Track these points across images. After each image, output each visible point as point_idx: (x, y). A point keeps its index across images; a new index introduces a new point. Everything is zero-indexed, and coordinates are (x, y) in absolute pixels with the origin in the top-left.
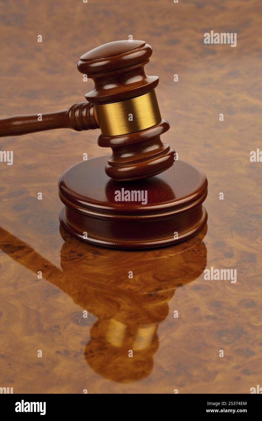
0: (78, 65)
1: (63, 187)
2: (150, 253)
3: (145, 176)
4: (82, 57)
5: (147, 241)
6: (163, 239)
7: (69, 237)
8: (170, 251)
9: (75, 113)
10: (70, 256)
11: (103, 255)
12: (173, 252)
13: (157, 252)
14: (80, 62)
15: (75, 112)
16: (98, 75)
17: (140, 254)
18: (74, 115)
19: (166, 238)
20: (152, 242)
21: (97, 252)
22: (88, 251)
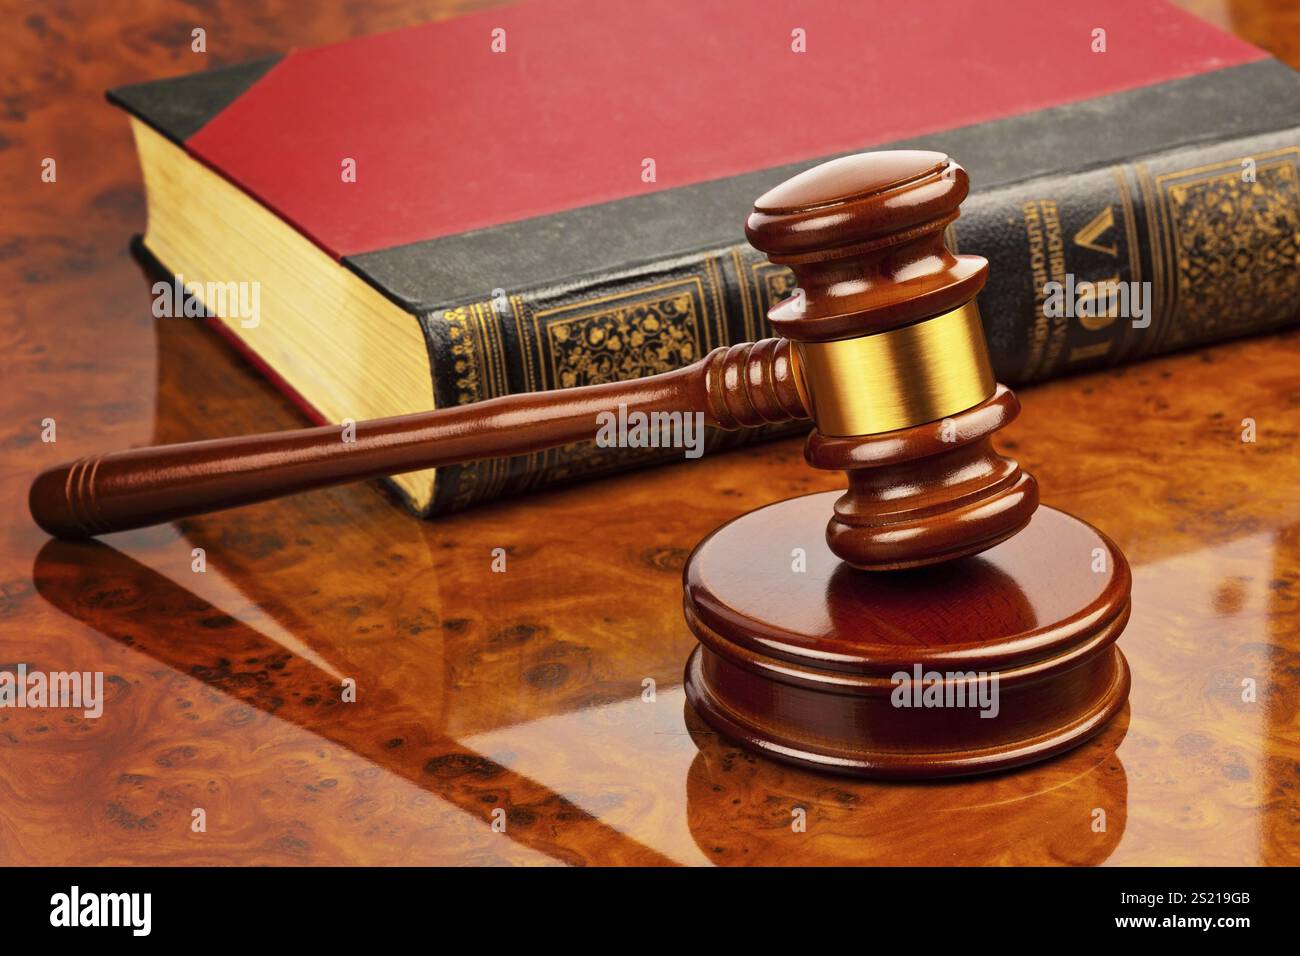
0: (747, 227)
1: (700, 600)
2: (1003, 785)
3: (964, 552)
4: (760, 203)
5: (990, 749)
6: (1035, 738)
7: (740, 755)
8: (1059, 774)
9: (724, 376)
10: (774, 814)
11: (871, 804)
12: (1071, 775)
13: (1024, 780)
14: (754, 220)
15: (724, 372)
16: (812, 255)
17: (979, 790)
18: (721, 382)
19: (1042, 736)
20: (1006, 750)
21: (849, 796)
22: (818, 796)
